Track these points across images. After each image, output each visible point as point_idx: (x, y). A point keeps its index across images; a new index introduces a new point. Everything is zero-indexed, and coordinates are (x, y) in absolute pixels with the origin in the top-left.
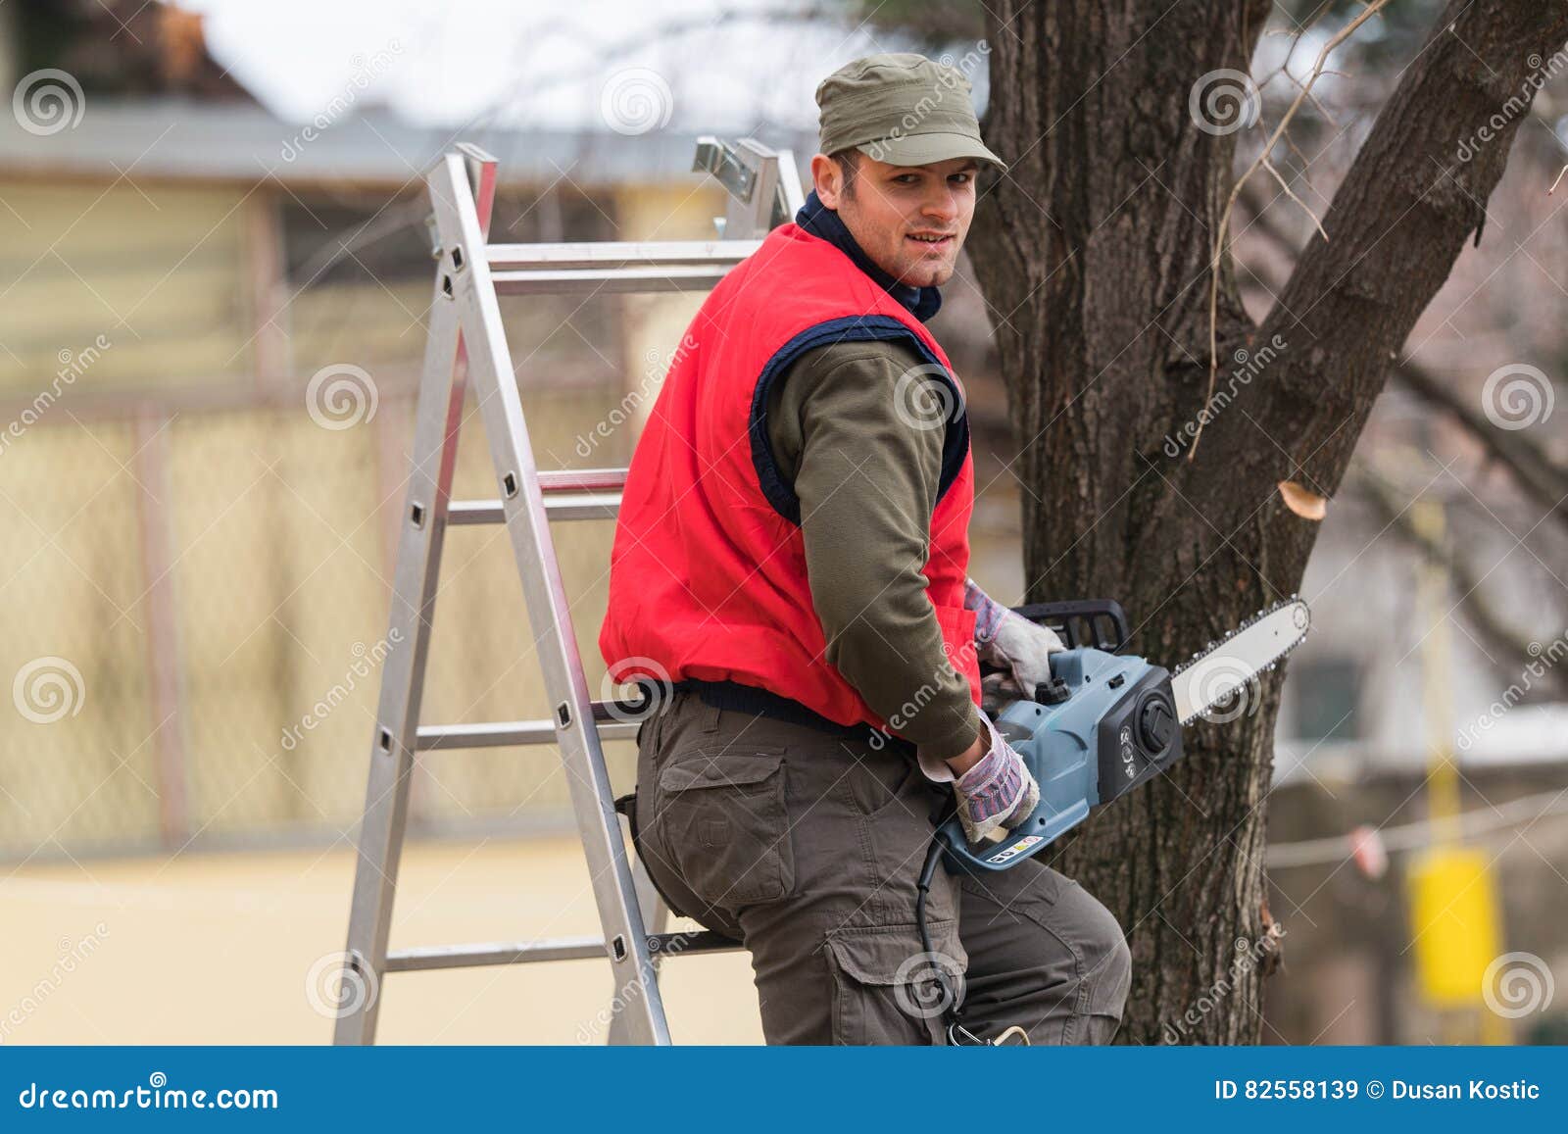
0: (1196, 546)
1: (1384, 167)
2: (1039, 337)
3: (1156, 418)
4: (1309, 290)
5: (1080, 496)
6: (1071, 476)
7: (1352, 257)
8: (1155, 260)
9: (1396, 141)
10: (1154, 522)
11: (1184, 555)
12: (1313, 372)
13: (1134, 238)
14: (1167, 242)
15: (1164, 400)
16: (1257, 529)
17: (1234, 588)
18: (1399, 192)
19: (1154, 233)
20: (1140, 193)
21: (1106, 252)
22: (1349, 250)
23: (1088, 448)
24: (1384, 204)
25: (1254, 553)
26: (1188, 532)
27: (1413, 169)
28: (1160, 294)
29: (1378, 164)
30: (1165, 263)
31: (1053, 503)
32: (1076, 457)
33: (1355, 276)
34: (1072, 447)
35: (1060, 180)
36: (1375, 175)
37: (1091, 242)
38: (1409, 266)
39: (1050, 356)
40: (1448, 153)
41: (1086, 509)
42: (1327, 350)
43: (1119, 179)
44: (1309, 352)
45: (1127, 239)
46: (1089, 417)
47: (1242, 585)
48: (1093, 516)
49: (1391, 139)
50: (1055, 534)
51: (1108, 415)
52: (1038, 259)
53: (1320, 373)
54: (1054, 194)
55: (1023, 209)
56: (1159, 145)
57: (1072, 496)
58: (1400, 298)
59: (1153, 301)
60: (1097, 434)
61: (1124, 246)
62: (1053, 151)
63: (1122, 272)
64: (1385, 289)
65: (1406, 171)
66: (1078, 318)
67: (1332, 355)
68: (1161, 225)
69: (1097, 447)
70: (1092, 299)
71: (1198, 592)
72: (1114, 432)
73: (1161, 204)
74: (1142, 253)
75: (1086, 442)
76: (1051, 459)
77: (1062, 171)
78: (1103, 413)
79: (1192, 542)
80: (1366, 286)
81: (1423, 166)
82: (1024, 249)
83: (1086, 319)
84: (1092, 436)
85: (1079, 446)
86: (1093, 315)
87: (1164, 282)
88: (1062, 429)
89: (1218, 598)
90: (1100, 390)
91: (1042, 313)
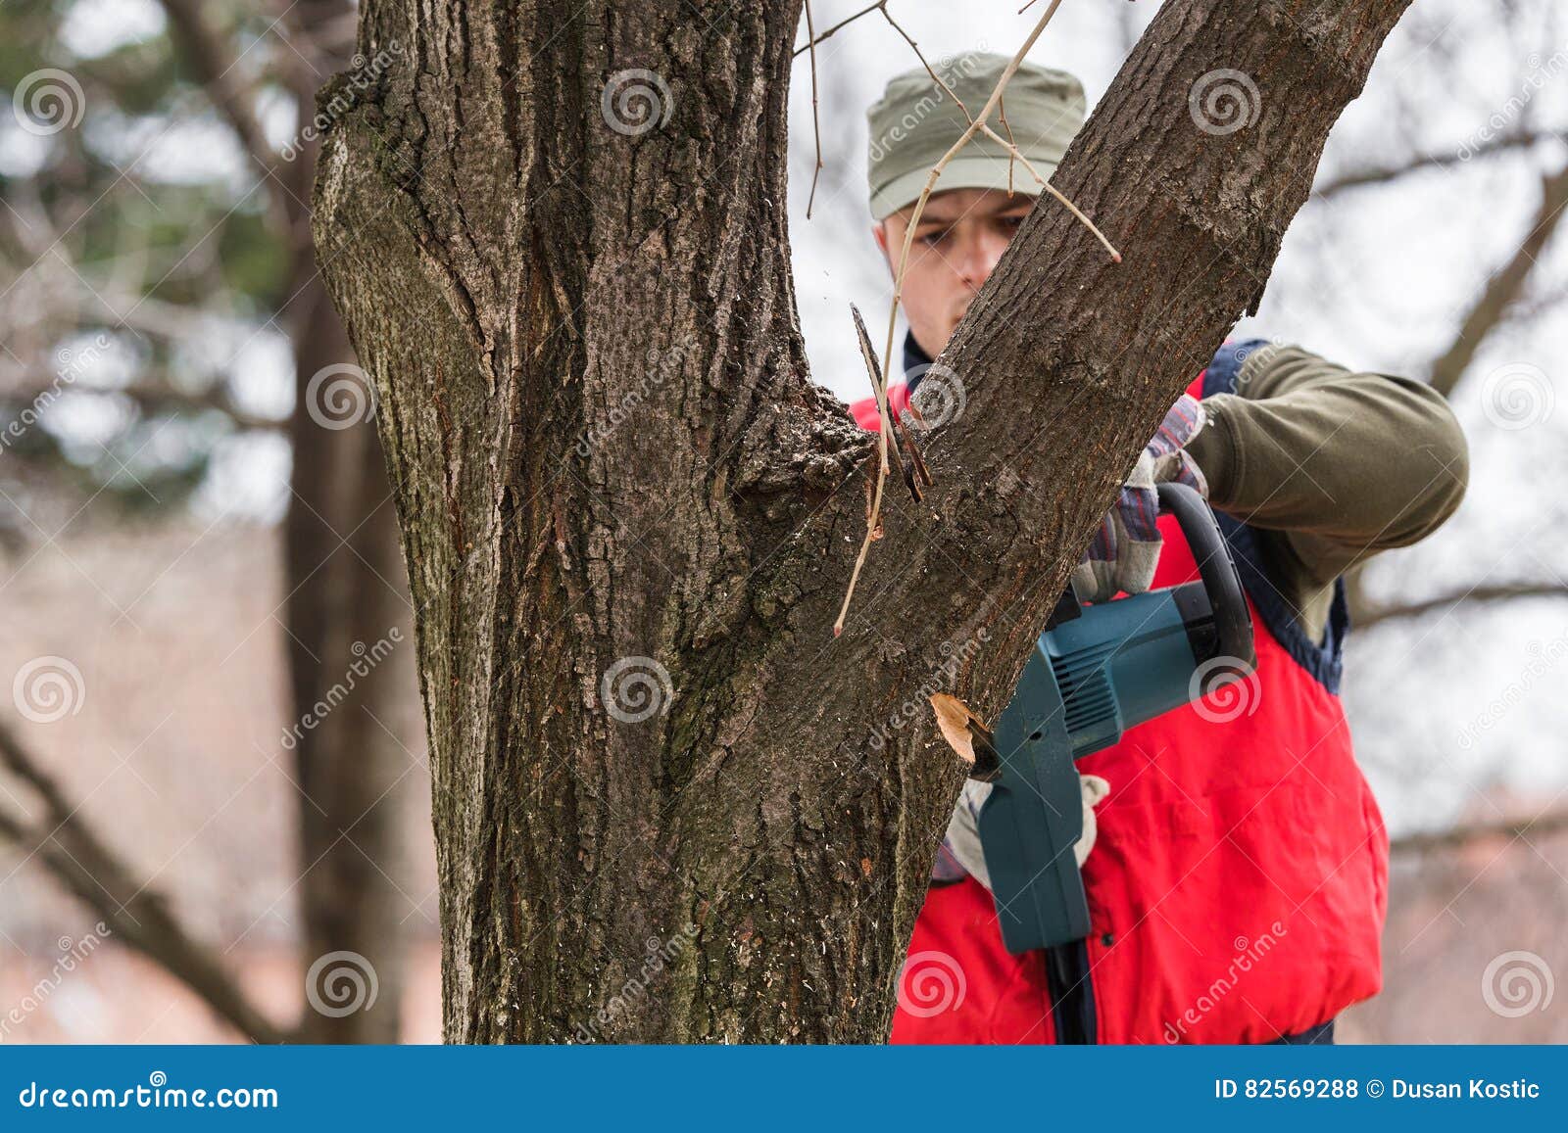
0: (795, 797)
1: (1133, 166)
2: (503, 433)
3: (720, 577)
4: (996, 369)
5: (583, 706)
6: (565, 670)
7: (1073, 316)
8: (706, 307)
9: (1154, 123)
10: (717, 755)
11: (774, 815)
12: (1000, 509)
13: (667, 273)
14: (724, 280)
15: (736, 549)
16: (894, 773)
17: (857, 873)
18: (1158, 210)
19: (702, 266)
20: (677, 197)
21: (620, 295)
22: (1070, 303)
23: (595, 625)
24: (1133, 229)
25: (889, 814)
26: (779, 773)
27: (1184, 173)
28: (716, 367)
29: (1121, 160)
30: (723, 316)
31: (532, 719)
32: (573, 640)
33: (1081, 348)
34: (567, 623)
35: (541, 169)
36: (1116, 179)
37: (595, 275)
38: (1163, 336)
39: (523, 467)
40: (1243, 149)
41: (592, 729)
42: (1024, 470)
43: (642, 169)
44: (992, 472)
45: (655, 273)
46: (597, 572)
47: (867, 867)
48: (604, 742)
49: (1144, 119)
50: (538, 771)
51: (628, 571)
52: (499, 300)
53: (1011, 512)
54: (532, 192)
55: (470, 214)
56: (708, 119)
57: (568, 706)
58: (1145, 389)
59: (705, 382)
60: (610, 603)
61: (650, 284)
62: (528, 120)
63: (648, 326)
64: (1126, 372)
65: (1172, 176)
66: (576, 401)
67: (1031, 480)
68: (713, 251)
69: (611, 624)
70: (599, 371)
71: (800, 875)
72: (639, 599)
73: (713, 218)
74: (683, 297)
75: (593, 614)
76: (526, 642)
77: (542, 151)
78: (618, 565)
79: (787, 792)
80: (1099, 367)
81: (1202, 169)
82: (471, 283)
83: (588, 405)
84: (601, 606)
85: (581, 620)
86: (600, 400)
87: (722, 348)
88: (547, 590)
89: (833, 889)
90: (613, 528)
91: (508, 393)
